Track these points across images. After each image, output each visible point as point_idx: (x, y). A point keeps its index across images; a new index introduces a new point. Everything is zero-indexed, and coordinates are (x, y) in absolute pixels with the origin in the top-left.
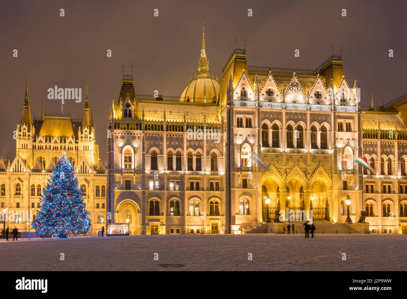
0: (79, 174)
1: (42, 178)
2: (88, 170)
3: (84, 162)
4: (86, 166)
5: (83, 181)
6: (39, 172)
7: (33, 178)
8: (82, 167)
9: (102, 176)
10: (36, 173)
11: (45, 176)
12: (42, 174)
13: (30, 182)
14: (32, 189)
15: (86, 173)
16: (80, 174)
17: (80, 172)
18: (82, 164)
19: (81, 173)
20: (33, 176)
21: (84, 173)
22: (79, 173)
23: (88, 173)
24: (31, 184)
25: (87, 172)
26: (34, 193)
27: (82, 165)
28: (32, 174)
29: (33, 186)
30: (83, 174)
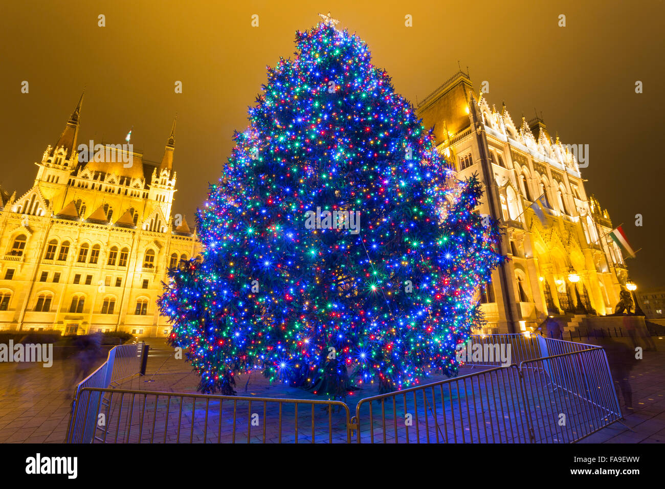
0: (145, 232)
1: (77, 230)
2: (163, 228)
3: (157, 215)
4: (160, 222)
5: (153, 243)
6: (72, 220)
7: (57, 228)
8: (154, 222)
9: (184, 239)
10: (65, 221)
11: (82, 227)
12: (76, 225)
13: (49, 235)
14: (50, 247)
15: (158, 231)
16: (148, 232)
17: (149, 229)
18: (155, 216)
19: (151, 230)
20: (59, 224)
21: (154, 231)
22: (147, 230)
23: (162, 232)
24: (50, 238)
25: (160, 230)
26: (53, 255)
27: (154, 219)
28: (57, 222)
29: (55, 241)
30: (153, 233)
